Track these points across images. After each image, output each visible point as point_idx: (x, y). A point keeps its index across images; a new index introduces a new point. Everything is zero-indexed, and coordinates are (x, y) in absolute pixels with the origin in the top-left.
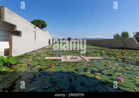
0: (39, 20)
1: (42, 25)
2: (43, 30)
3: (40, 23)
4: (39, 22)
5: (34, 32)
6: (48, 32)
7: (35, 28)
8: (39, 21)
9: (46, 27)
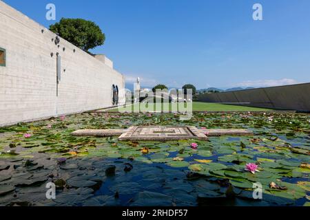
0: (78, 20)
1: (89, 36)
2: (93, 55)
3: (83, 30)
4: (76, 27)
5: (52, 55)
6: (109, 63)
7: (57, 42)
8: (77, 24)
9: (100, 42)
